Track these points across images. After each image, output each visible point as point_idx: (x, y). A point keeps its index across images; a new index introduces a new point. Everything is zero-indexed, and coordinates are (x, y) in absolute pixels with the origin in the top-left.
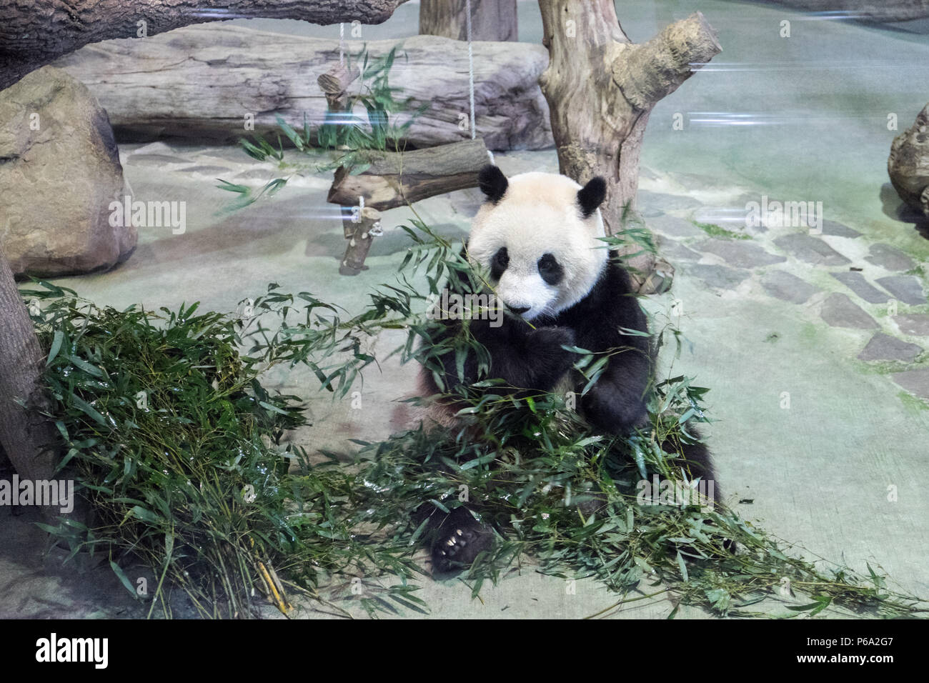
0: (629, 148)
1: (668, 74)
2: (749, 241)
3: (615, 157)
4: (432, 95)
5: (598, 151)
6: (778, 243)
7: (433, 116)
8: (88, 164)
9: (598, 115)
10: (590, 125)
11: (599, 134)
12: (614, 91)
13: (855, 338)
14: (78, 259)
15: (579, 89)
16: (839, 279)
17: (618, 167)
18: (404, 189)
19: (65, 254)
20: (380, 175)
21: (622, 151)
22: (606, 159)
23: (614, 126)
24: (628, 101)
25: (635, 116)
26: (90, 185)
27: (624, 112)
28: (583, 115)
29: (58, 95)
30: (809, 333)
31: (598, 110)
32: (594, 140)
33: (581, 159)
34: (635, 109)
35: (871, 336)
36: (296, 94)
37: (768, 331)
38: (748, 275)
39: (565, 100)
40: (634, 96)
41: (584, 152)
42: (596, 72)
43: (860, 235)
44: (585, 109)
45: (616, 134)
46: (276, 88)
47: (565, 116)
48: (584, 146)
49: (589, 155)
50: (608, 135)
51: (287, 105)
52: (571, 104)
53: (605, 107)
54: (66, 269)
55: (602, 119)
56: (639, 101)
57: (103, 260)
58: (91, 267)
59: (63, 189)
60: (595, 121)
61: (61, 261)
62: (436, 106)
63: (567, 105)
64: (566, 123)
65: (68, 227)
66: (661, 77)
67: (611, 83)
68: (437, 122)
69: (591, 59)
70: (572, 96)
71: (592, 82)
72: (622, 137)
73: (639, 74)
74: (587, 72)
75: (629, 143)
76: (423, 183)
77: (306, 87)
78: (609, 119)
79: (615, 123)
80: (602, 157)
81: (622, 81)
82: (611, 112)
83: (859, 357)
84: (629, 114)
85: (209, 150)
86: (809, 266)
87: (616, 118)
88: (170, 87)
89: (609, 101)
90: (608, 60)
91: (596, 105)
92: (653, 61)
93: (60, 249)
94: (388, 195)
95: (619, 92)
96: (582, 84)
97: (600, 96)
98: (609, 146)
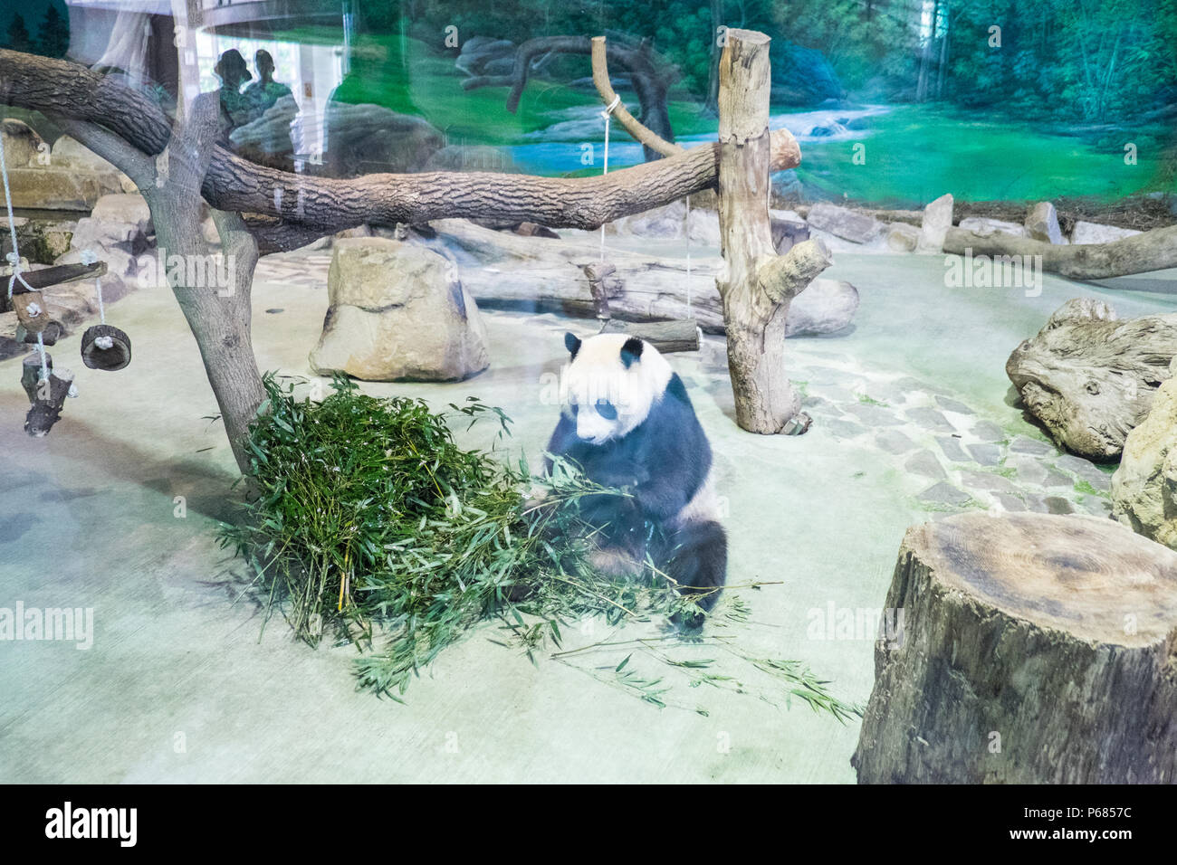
0: (771, 330)
1: (792, 278)
2: (887, 409)
3: (761, 336)
4: (710, 295)
5: (748, 330)
6: (908, 413)
7: (711, 309)
8: (445, 313)
9: (749, 305)
10: (744, 312)
11: (749, 319)
12: (760, 289)
13: (923, 482)
14: (436, 372)
15: (739, 286)
16: (939, 442)
17: (763, 343)
19: (428, 368)
21: (766, 332)
22: (754, 336)
23: (760, 314)
24: (768, 296)
25: (775, 308)
26: (445, 326)
27: (766, 304)
28: (740, 304)
29: (429, 270)
30: (890, 475)
31: (750, 302)
32: (746, 322)
33: (737, 335)
34: (773, 303)
35: (935, 483)
36: (628, 289)
37: (858, 470)
38: (870, 430)
39: (729, 293)
40: (773, 294)
41: (738, 330)
42: (750, 274)
43: (973, 413)
44: (741, 300)
45: (761, 319)
46: (614, 284)
47: (729, 304)
48: (739, 326)
49: (741, 333)
50: (756, 320)
52: (732, 296)
53: (754, 300)
54: (430, 377)
55: (752, 308)
56: (777, 297)
57: (452, 375)
58: (445, 378)
59: (429, 328)
60: (747, 309)
61: (425, 372)
62: (713, 303)
65: (431, 352)
66: (788, 280)
67: (758, 284)
68: (712, 314)
69: (748, 266)
70: (733, 290)
71: (747, 282)
72: (766, 322)
73: (775, 277)
74: (745, 274)
75: (770, 326)
78: (756, 308)
79: (760, 311)
80: (751, 335)
81: (764, 282)
82: (758, 303)
83: (917, 497)
84: (769, 305)
85: (579, 320)
86: (924, 430)
87: (761, 308)
88: (554, 279)
89: (757, 296)
90: (758, 267)
91: (749, 298)
92: (783, 269)
93: (425, 365)
95: (763, 290)
96: (741, 283)
97: (752, 292)
98: (757, 328)
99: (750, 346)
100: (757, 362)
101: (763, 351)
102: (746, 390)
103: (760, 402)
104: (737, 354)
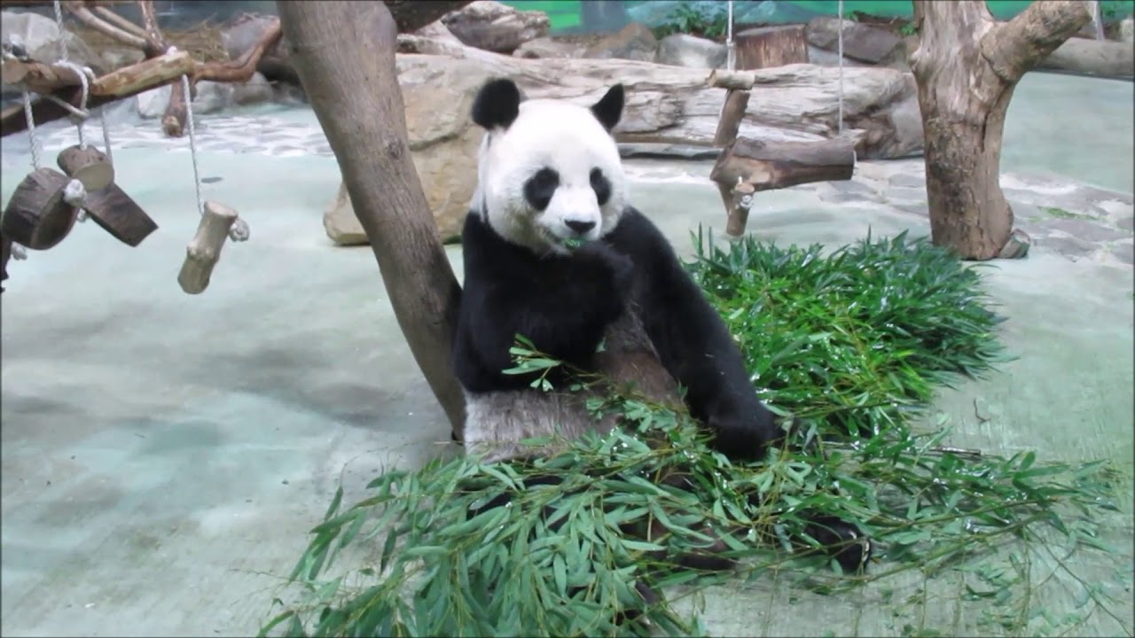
0: (994, 119)
1: (1038, 43)
3: (980, 129)
5: (965, 123)
9: (966, 89)
10: (957, 98)
11: (966, 107)
12: (982, 64)
15: (947, 66)
17: (983, 137)
18: (778, 174)
20: (758, 160)
21: (988, 122)
22: (972, 130)
23: (981, 98)
24: (996, 73)
25: (1002, 88)
27: (991, 85)
28: (952, 89)
31: (966, 84)
32: (961, 111)
33: (949, 130)
34: (1002, 80)
39: (934, 76)
40: (1002, 68)
41: (952, 123)
42: (965, 48)
44: (953, 83)
45: (982, 106)
47: (934, 91)
48: (951, 118)
49: (956, 127)
50: (975, 107)
51: (682, 121)
52: (940, 79)
53: (973, 80)
55: (970, 92)
56: (1007, 72)
60: (962, 93)
63: (936, 80)
64: (935, 97)
66: (1031, 47)
67: (980, 57)
69: (961, 37)
70: (941, 71)
71: (960, 58)
72: (988, 109)
73: (1008, 46)
74: (956, 49)
75: (995, 115)
76: (795, 171)
77: (698, 107)
78: (976, 92)
79: (982, 95)
80: (968, 128)
81: (991, 55)
82: (978, 85)
84: (996, 86)
87: (983, 91)
89: (977, 75)
90: (977, 37)
91: (965, 80)
94: (763, 178)
95: (987, 66)
96: (951, 60)
97: (968, 72)
98: (977, 117)
99: (966, 143)
100: (975, 165)
101: (983, 150)
102: (960, 204)
103: (976, 218)
104: (949, 156)
